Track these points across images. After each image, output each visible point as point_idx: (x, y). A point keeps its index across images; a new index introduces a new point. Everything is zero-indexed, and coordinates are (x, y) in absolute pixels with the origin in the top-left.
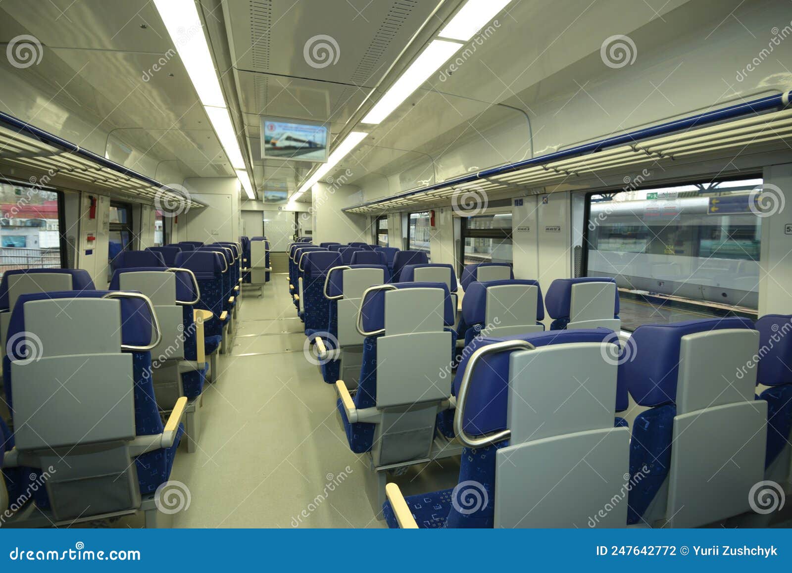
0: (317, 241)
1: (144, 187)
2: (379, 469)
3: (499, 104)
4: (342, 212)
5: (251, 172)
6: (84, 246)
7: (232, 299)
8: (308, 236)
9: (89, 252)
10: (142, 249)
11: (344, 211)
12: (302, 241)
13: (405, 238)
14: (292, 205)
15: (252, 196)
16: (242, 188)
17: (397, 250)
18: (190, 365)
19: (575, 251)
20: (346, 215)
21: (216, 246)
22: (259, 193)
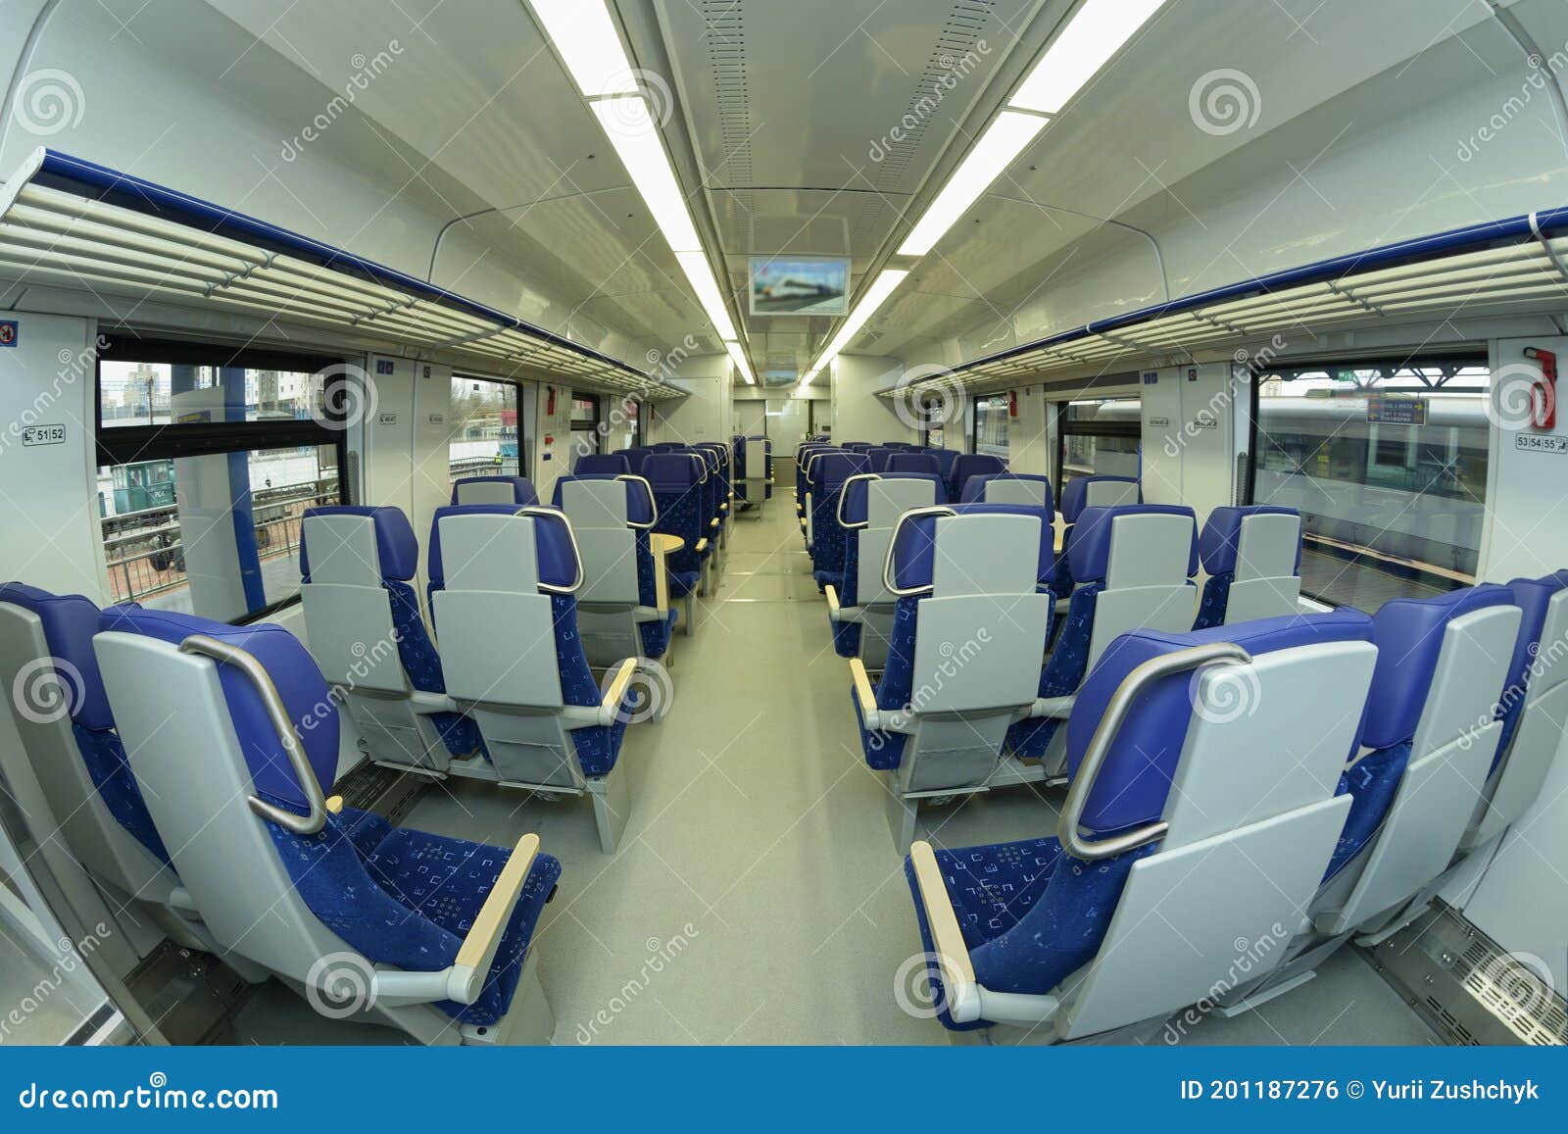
0: (837, 439)
1: (606, 370)
2: (907, 796)
3: (1111, 221)
4: (874, 399)
5: (746, 347)
6: (542, 449)
7: (715, 522)
8: (826, 434)
9: (547, 457)
10: (610, 453)
11: (877, 395)
12: (817, 439)
13: (969, 436)
14: (804, 390)
15: (750, 379)
16: (736, 369)
17: (957, 453)
18: (647, 613)
19: (1239, 461)
20: (881, 401)
21: (700, 447)
22: (758, 374)
